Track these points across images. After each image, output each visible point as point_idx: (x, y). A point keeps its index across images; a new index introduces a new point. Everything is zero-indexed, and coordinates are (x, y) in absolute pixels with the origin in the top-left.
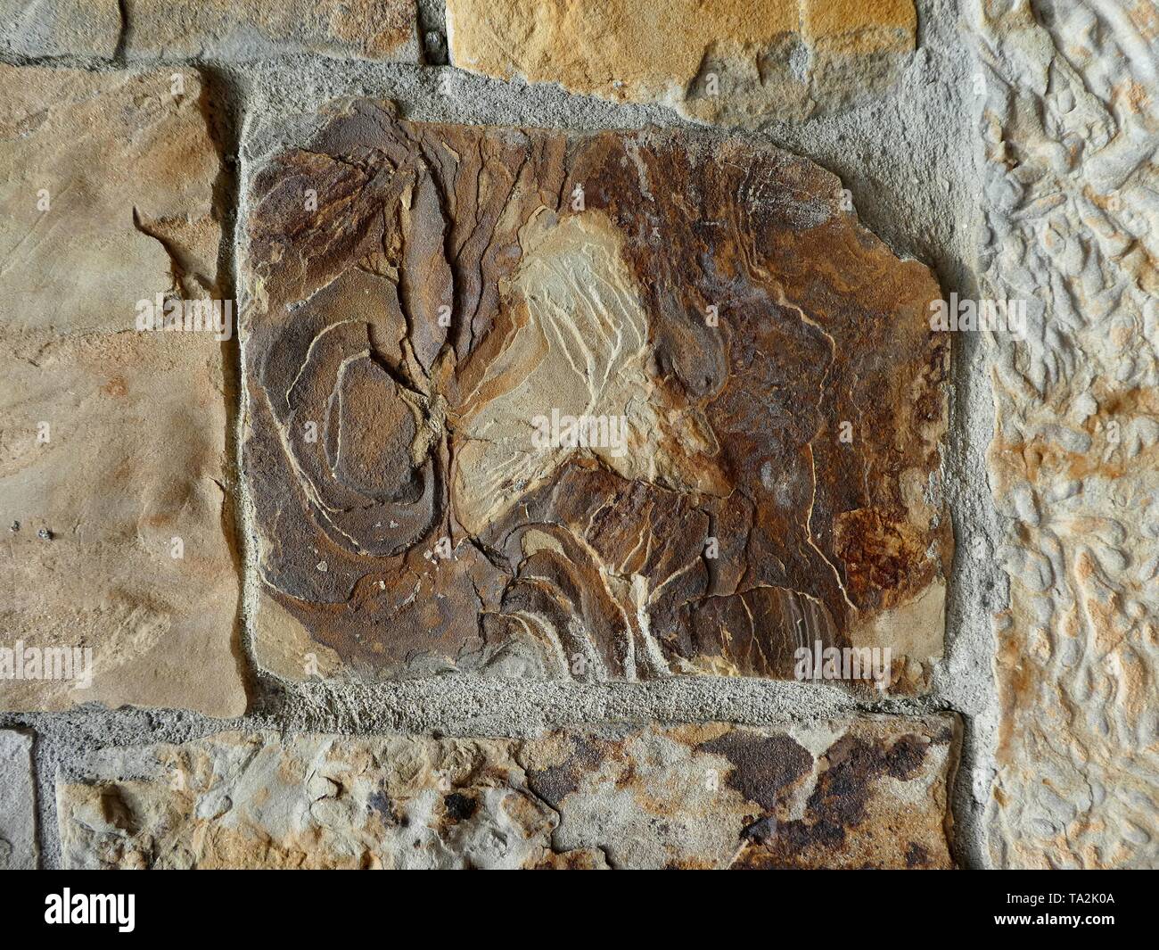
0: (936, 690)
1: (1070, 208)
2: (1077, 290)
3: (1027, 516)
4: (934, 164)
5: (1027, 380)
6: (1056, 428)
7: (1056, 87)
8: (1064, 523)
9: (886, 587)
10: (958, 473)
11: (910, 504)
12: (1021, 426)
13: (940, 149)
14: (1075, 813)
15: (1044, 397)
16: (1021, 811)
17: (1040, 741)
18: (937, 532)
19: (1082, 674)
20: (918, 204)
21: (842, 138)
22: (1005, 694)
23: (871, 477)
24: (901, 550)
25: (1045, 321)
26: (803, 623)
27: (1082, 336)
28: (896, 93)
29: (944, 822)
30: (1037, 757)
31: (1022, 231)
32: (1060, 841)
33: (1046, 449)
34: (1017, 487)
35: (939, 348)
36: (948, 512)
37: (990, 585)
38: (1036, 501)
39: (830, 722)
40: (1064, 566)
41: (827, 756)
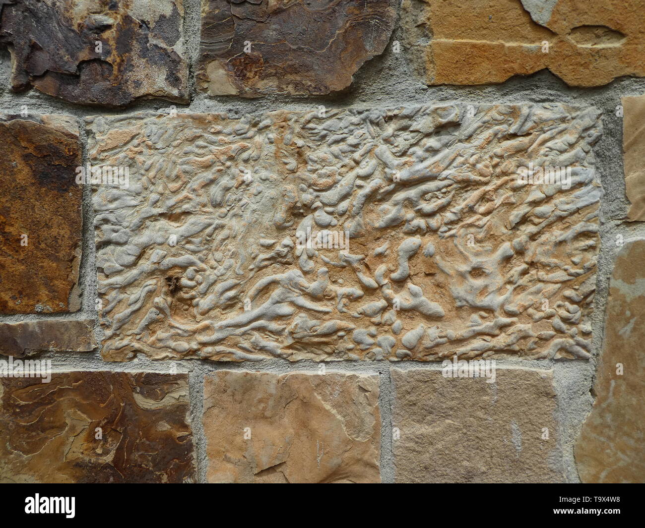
0: (197, 94)
1: (370, 140)
2: (341, 143)
3: (261, 125)
4: (388, 94)
5: (309, 122)
6: (292, 133)
7: (412, 134)
8: (259, 139)
9: (235, 73)
10: (277, 99)
11: (265, 81)
12: (293, 120)
13: (392, 96)
14: (155, 143)
15: (303, 128)
16: (155, 124)
17: (181, 129)
18: (256, 91)
19: (206, 144)
20: (373, 88)
21: (397, 59)
22: (198, 116)
23: (275, 66)
24: (249, 78)
25: (331, 131)
26: (221, 42)
27: (325, 145)
28: (413, 80)
29: (150, 94)
30: (175, 127)
31: (362, 124)
32: (145, 139)
33: (285, 129)
34: (271, 120)
35: (321, 90)
36: (263, 96)
37: (236, 113)
38: (267, 127)
39: (185, 53)
40: (243, 139)
41: (173, 51)
